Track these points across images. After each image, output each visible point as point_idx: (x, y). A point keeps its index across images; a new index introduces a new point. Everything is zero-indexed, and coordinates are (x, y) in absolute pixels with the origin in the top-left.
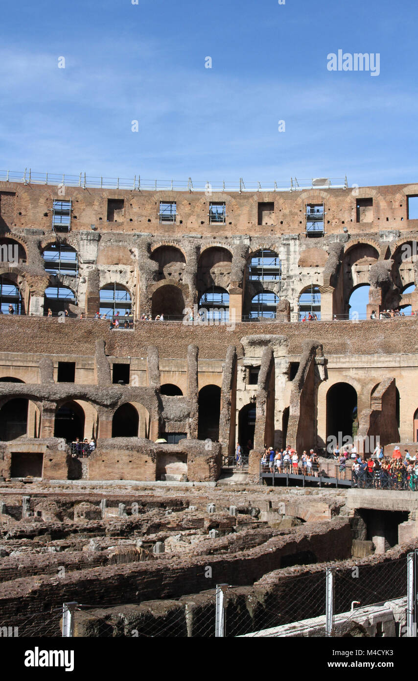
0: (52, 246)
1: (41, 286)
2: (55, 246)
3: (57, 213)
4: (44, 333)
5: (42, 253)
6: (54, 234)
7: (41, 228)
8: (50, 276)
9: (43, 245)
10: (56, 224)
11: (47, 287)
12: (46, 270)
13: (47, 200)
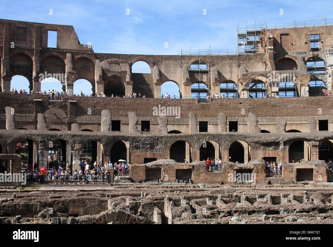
0: (311, 59)
1: (307, 81)
2: (312, 59)
3: (312, 41)
4: (310, 106)
5: (305, 64)
6: (311, 53)
7: (304, 50)
8: (311, 75)
9: (306, 59)
10: (312, 47)
11: (310, 81)
12: (308, 72)
13: (306, 35)
